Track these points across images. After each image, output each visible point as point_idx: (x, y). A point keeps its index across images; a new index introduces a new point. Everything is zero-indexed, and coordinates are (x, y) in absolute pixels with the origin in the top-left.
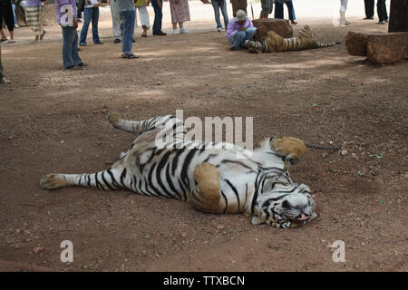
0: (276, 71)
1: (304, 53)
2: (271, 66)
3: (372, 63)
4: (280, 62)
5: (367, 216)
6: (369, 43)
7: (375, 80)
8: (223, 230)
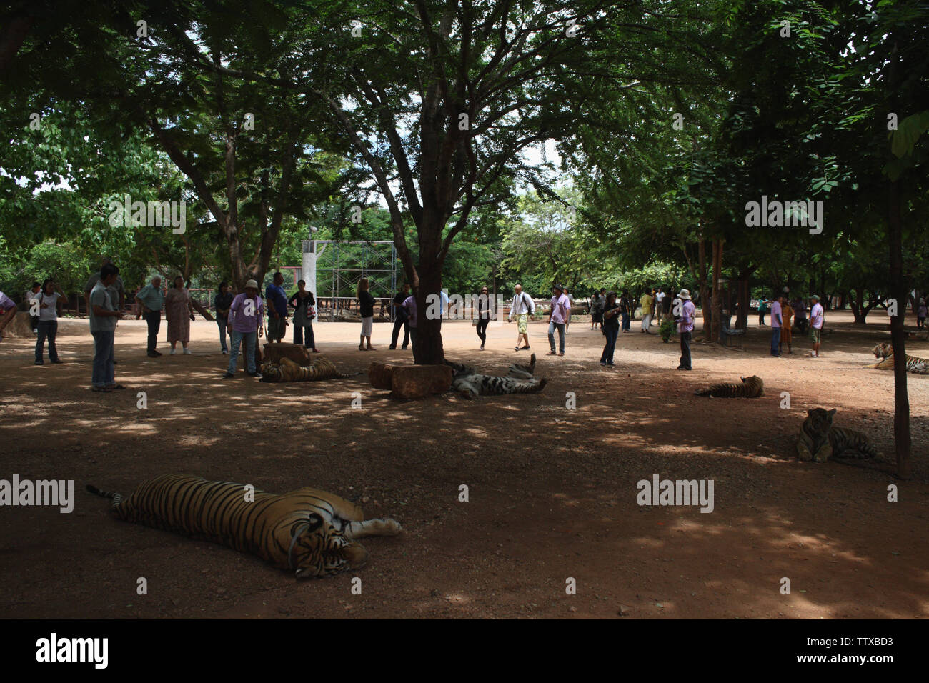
0: (290, 403)
1: (324, 384)
2: (283, 398)
3: (398, 399)
4: (294, 393)
5: (389, 571)
6: (395, 376)
7: (400, 416)
8: (225, 593)
